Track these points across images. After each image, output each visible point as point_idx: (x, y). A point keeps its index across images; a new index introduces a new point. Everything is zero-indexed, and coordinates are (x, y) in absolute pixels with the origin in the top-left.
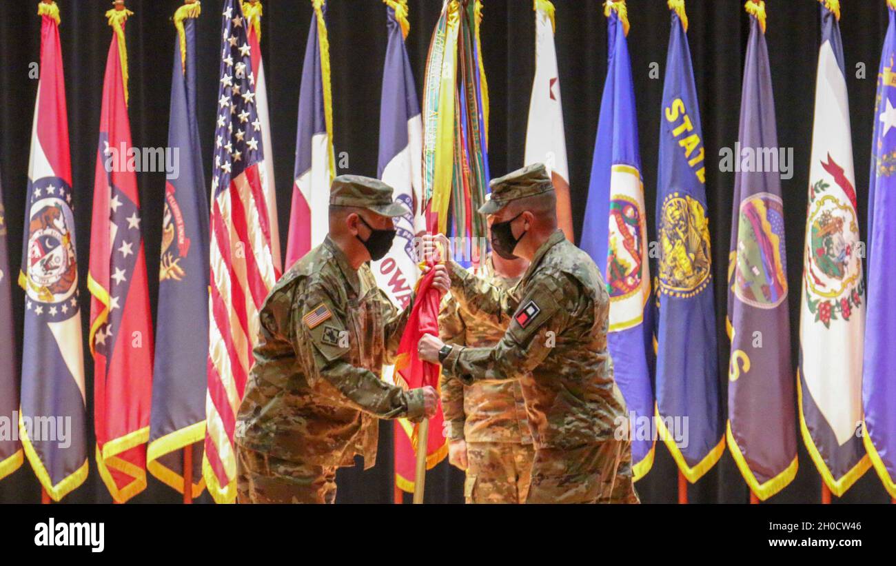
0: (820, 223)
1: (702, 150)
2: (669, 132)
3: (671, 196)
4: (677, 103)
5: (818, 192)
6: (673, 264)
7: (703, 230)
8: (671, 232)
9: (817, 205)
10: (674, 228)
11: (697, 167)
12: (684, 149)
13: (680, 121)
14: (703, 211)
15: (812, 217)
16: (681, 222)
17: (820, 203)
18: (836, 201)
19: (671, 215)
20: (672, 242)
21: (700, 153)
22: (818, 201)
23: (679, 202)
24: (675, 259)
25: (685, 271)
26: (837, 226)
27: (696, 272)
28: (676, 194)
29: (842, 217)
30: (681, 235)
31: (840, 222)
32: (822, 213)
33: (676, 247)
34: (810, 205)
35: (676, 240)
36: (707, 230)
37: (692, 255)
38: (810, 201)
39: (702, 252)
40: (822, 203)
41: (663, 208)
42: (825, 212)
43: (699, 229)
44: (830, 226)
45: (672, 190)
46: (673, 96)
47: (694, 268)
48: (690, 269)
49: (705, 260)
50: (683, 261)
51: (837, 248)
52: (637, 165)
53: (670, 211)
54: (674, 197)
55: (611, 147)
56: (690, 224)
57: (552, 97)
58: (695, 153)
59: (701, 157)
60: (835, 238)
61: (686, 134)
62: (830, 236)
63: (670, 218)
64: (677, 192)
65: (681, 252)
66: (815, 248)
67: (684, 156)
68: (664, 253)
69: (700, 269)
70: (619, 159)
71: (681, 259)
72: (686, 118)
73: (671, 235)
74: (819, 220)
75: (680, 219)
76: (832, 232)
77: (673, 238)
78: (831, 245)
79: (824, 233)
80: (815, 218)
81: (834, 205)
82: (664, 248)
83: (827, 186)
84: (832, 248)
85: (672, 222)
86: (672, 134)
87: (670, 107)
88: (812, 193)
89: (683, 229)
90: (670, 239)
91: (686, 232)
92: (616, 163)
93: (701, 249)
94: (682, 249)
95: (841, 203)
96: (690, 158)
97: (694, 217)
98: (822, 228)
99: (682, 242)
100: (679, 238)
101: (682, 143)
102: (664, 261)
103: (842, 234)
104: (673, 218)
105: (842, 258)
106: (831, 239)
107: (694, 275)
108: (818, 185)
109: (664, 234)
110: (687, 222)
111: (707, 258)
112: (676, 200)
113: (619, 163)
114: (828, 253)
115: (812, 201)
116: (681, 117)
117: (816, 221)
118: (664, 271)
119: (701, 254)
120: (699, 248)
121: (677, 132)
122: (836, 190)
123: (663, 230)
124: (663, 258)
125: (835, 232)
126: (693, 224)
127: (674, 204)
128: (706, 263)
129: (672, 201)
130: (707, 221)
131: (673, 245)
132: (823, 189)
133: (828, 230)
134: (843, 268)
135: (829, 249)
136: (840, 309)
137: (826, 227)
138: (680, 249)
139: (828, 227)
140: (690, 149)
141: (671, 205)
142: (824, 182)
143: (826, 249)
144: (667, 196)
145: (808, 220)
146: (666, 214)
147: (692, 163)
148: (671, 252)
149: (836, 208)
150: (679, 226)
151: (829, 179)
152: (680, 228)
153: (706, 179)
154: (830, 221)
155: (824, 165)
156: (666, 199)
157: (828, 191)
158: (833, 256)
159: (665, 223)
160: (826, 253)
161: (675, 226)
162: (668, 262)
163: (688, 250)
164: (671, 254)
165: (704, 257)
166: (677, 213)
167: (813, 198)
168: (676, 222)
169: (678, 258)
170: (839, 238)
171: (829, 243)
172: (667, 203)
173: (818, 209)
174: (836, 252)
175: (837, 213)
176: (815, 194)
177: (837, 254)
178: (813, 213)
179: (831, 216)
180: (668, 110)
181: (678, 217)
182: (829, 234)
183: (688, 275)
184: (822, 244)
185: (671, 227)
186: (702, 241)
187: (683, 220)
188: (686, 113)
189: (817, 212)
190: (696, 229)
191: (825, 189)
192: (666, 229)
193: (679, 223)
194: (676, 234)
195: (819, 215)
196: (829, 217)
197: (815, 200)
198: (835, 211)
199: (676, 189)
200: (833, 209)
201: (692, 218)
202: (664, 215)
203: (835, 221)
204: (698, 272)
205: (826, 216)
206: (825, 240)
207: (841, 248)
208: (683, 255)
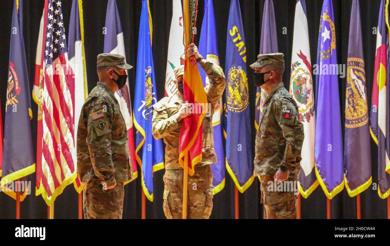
0: (297, 80)
1: (245, 48)
2: (231, 40)
3: (232, 68)
4: (235, 28)
5: (296, 66)
6: (234, 98)
7: (246, 83)
8: (233, 84)
9: (295, 72)
10: (234, 82)
11: (243, 55)
12: (238, 48)
13: (236, 36)
14: (245, 75)
15: (293, 77)
16: (237, 80)
17: (297, 71)
18: (303, 70)
19: (233, 76)
20: (233, 88)
21: (244, 49)
22: (296, 70)
23: (236, 71)
24: (234, 96)
25: (239, 100)
26: (304, 81)
27: (243, 101)
28: (235, 67)
29: (306, 77)
30: (237, 85)
31: (305, 79)
32: (298, 76)
33: (235, 90)
34: (292, 72)
35: (235, 87)
36: (247, 83)
37: (241, 94)
38: (292, 70)
39: (245, 92)
40: (298, 71)
41: (228, 73)
42: (299, 75)
43: (244, 83)
44: (301, 81)
45: (232, 66)
46: (233, 25)
47: (242, 100)
48: (241, 100)
49: (247, 96)
50: (238, 97)
51: (304, 91)
52: (217, 55)
53: (232, 75)
54: (234, 69)
55: (206, 47)
56: (240, 81)
57: (180, 25)
58: (242, 49)
59: (245, 51)
60: (303, 86)
61: (238, 41)
62: (301, 86)
63: (232, 78)
64: (235, 66)
65: (237, 93)
66: (295, 91)
67: (238, 51)
68: (230, 93)
69: (244, 100)
70: (210, 52)
71: (237, 95)
72: (239, 34)
73: (233, 85)
74: (296, 79)
75: (236, 78)
76: (302, 84)
77: (233, 86)
78: (302, 90)
79: (299, 84)
80: (294, 78)
81: (303, 72)
82: (229, 91)
83: (300, 64)
84: (302, 91)
85: (233, 79)
86: (233, 41)
87: (232, 29)
88: (293, 67)
89: (238, 82)
90: (232, 87)
91: (239, 84)
92: (208, 54)
93: (245, 91)
94: (237, 91)
95: (306, 72)
96: (240, 52)
97: (242, 77)
98: (298, 82)
99: (238, 88)
100: (236, 86)
101: (237, 45)
102: (230, 96)
103: (306, 85)
104: (233, 78)
105: (306, 95)
106: (302, 87)
107: (242, 102)
108: (296, 64)
109: (229, 85)
110: (239, 80)
111: (247, 95)
112: (235, 70)
113: (210, 54)
114: (301, 93)
115: (293, 70)
116: (236, 33)
117: (295, 79)
118: (229, 101)
119: (245, 93)
120: (244, 91)
121: (235, 40)
122: (303, 66)
123: (229, 83)
124: (229, 95)
125: (303, 84)
126: (242, 80)
127: (234, 72)
128: (247, 97)
129: (233, 70)
130: (247, 79)
131: (234, 90)
132: (298, 65)
133: (300, 83)
134: (307, 100)
135: (301, 91)
136: (306, 117)
137: (300, 82)
138: (236, 91)
139: (301, 82)
140: (240, 48)
141: (232, 72)
142: (299, 62)
143: (300, 91)
144: (231, 68)
145: (291, 79)
146: (230, 76)
147: (241, 54)
148: (232, 92)
149: (304, 74)
150: (236, 81)
151: (301, 61)
152: (236, 82)
153: (247, 61)
154: (301, 79)
155: (298, 55)
156: (230, 70)
157: (300, 66)
158: (303, 94)
159: (230, 80)
160: (300, 93)
161: (234, 81)
162: (232, 97)
163: (240, 92)
164: (233, 93)
165: (246, 95)
166: (235, 76)
167: (293, 69)
168: (235, 80)
169: (236, 95)
170: (305, 87)
171: (301, 88)
172: (230, 71)
173: (296, 74)
174: (304, 92)
175: (304, 76)
176: (294, 67)
177: (304, 93)
178: (293, 76)
179: (302, 77)
180: (231, 31)
181: (236, 77)
182: (301, 84)
183: (240, 102)
184: (298, 89)
185: (233, 81)
186: (246, 88)
187: (238, 79)
188: (238, 32)
189: (295, 75)
190: (243, 83)
191: (299, 65)
192: (230, 83)
193: (236, 80)
194: (235, 85)
195: (297, 76)
196: (301, 78)
197: (295, 70)
198: (303, 74)
199: (235, 65)
200: (302, 74)
201: (241, 77)
202: (229, 76)
203: (303, 79)
204: (244, 102)
205: (299, 77)
206: (299, 87)
207: (306, 91)
208: (238, 94)
